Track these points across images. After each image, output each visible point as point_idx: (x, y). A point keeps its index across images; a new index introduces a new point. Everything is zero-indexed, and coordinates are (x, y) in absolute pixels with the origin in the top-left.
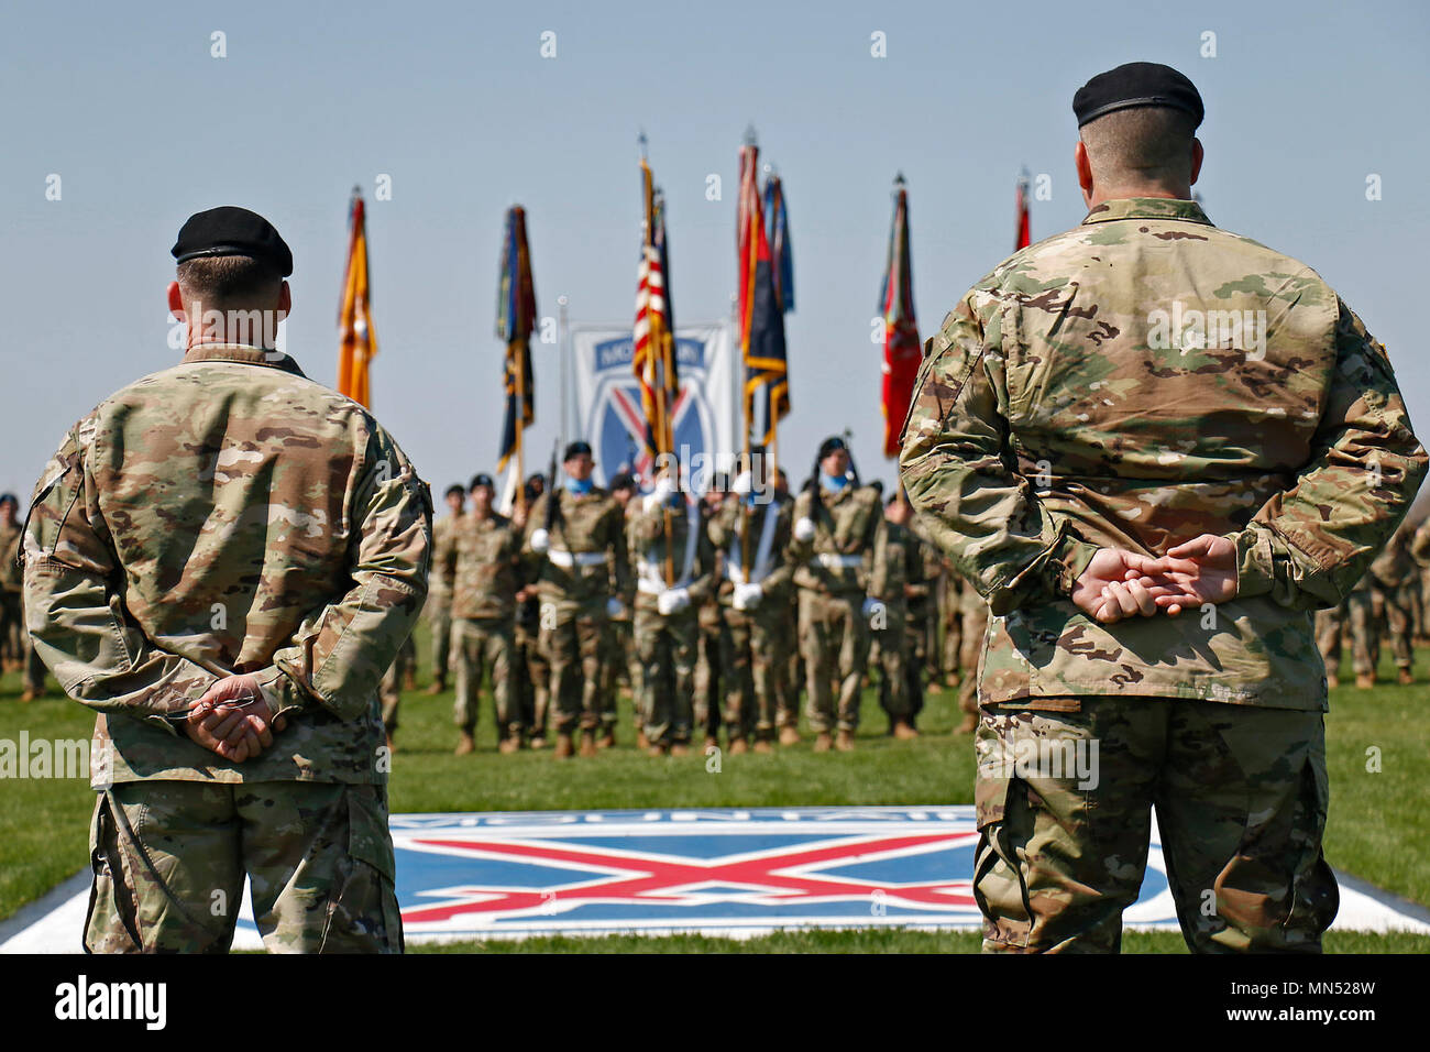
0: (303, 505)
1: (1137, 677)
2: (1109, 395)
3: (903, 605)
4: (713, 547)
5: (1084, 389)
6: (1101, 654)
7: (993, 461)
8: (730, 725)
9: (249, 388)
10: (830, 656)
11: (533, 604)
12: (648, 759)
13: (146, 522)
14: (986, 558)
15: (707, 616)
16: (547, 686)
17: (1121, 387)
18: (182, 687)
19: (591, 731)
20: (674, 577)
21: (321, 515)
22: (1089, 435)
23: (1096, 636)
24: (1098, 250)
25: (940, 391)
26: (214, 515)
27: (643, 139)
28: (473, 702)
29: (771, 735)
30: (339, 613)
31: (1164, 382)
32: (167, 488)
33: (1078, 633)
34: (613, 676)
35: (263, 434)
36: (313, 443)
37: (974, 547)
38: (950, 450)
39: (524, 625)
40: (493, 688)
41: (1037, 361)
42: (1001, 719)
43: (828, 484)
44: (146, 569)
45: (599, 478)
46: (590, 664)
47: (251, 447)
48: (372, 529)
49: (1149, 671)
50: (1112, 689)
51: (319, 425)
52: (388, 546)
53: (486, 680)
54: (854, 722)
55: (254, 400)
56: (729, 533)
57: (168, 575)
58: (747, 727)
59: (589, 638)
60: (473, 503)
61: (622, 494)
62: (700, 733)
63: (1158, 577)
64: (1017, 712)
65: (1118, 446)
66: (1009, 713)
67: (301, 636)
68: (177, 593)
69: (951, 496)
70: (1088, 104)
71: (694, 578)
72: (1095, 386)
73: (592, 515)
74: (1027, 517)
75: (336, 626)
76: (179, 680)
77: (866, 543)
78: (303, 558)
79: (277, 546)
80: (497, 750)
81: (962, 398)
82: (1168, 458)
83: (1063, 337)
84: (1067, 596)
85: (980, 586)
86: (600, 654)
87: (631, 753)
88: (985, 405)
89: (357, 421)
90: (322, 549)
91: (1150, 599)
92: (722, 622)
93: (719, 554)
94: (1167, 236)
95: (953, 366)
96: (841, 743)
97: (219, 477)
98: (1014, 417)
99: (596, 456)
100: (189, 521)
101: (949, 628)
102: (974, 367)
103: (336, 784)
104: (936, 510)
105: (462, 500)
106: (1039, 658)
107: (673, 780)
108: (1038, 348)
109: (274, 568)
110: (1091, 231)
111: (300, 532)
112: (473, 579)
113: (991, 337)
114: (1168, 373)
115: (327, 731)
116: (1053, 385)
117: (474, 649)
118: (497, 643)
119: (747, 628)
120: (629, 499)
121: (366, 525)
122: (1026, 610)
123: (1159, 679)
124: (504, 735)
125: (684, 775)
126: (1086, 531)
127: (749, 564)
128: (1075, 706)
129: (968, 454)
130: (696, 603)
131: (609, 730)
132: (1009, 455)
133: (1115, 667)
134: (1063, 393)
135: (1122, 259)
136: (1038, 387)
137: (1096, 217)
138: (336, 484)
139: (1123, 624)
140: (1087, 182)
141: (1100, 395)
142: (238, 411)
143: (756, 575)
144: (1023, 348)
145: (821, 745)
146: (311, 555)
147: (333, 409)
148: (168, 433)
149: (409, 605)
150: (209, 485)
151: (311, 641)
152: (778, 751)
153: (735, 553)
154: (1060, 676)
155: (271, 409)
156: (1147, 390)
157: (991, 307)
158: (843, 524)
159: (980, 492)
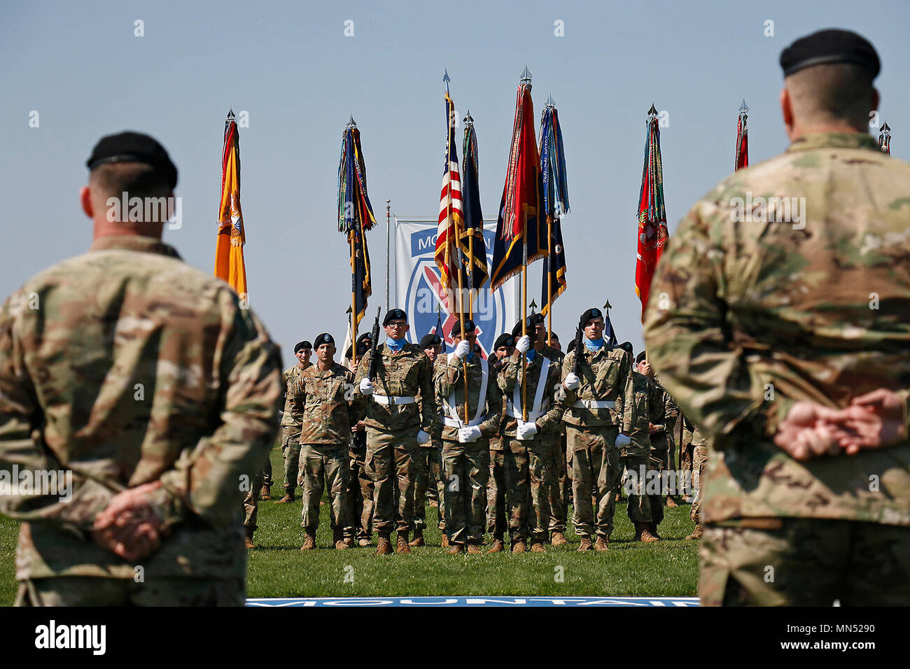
0: (183, 362)
1: (825, 502)
2: (805, 284)
3: (648, 440)
4: (500, 393)
5: (785, 279)
6: (797, 484)
7: (715, 333)
8: (512, 530)
9: (142, 272)
10: (590, 477)
11: (362, 435)
12: (449, 555)
13: (62, 374)
14: (708, 408)
15: (495, 445)
16: (372, 498)
17: (814, 278)
18: (88, 503)
19: (404, 534)
20: (469, 416)
21: (197, 370)
22: (790, 315)
23: (793, 470)
24: (798, 172)
25: (675, 279)
26: (114, 370)
27: (446, 78)
28: (314, 509)
29: (544, 539)
30: (212, 446)
31: (848, 275)
32: (78, 349)
33: (780, 467)
34: (421, 492)
35: (153, 306)
36: (191, 314)
37: (699, 400)
38: (681, 325)
39: (355, 451)
40: (332, 499)
41: (749, 257)
42: (719, 533)
43: (589, 346)
44: (61, 412)
45: (413, 338)
46: (403, 481)
47: (143, 317)
48: (237, 381)
49: (834, 499)
50: (805, 511)
51: (196, 300)
52: (250, 394)
53: (326, 493)
54: (608, 529)
55: (145, 281)
56: (511, 382)
57: (80, 416)
58: (525, 532)
59: (404, 461)
60: (316, 357)
61: (430, 352)
62: (489, 536)
63: (841, 425)
64: (733, 528)
65: (812, 323)
66: (725, 528)
67: (183, 462)
68: (87, 431)
69: (682, 360)
70: (792, 60)
71: (485, 416)
72: (794, 277)
73: (406, 366)
74: (741, 377)
75: (210, 456)
76: (87, 497)
77: (618, 391)
78: (183, 403)
79: (163, 393)
80: (334, 547)
81: (692, 284)
82: (851, 333)
83: (770, 239)
84: (770, 439)
85: (704, 430)
86: (412, 474)
87: (436, 550)
88: (708, 289)
89: (225, 297)
90: (199, 396)
91: (836, 442)
92: (506, 451)
93: (505, 397)
94: (852, 162)
95: (684, 261)
96: (597, 545)
97: (119, 340)
98: (732, 300)
99: (411, 321)
100: (95, 374)
101: (682, 457)
102: (701, 262)
103: (207, 579)
104: (670, 370)
105: (308, 354)
106: (748, 484)
107: (467, 573)
108: (751, 246)
109: (161, 410)
110: (792, 157)
111: (181, 383)
112: (316, 415)
113: (714, 237)
114: (850, 267)
115: (202, 537)
116: (763, 275)
117: (316, 469)
118: (334, 464)
119: (526, 455)
120: (435, 354)
121: (232, 377)
122: (740, 448)
123: (842, 505)
124: (338, 536)
125: (476, 568)
126: (787, 389)
127: (528, 406)
128: (777, 524)
129: (695, 328)
130: (486, 435)
131: (419, 532)
132: (727, 329)
133: (809, 494)
134: (770, 281)
135: (817, 179)
136: (750, 277)
137: (797, 146)
138: (209, 346)
139: (814, 461)
140: (789, 120)
141: (798, 284)
142: (133, 289)
143: (532, 415)
144: (739, 247)
145: (583, 546)
146: (190, 401)
147: (206, 287)
148: (78, 306)
149: (265, 439)
150: (110, 346)
151: (190, 469)
152: (549, 551)
153: (517, 398)
154: (765, 501)
155: (158, 288)
156: (834, 280)
157: (715, 215)
158: (600, 376)
159: (704, 358)
